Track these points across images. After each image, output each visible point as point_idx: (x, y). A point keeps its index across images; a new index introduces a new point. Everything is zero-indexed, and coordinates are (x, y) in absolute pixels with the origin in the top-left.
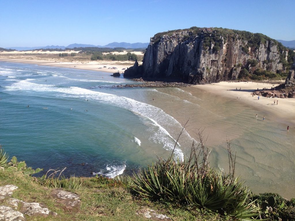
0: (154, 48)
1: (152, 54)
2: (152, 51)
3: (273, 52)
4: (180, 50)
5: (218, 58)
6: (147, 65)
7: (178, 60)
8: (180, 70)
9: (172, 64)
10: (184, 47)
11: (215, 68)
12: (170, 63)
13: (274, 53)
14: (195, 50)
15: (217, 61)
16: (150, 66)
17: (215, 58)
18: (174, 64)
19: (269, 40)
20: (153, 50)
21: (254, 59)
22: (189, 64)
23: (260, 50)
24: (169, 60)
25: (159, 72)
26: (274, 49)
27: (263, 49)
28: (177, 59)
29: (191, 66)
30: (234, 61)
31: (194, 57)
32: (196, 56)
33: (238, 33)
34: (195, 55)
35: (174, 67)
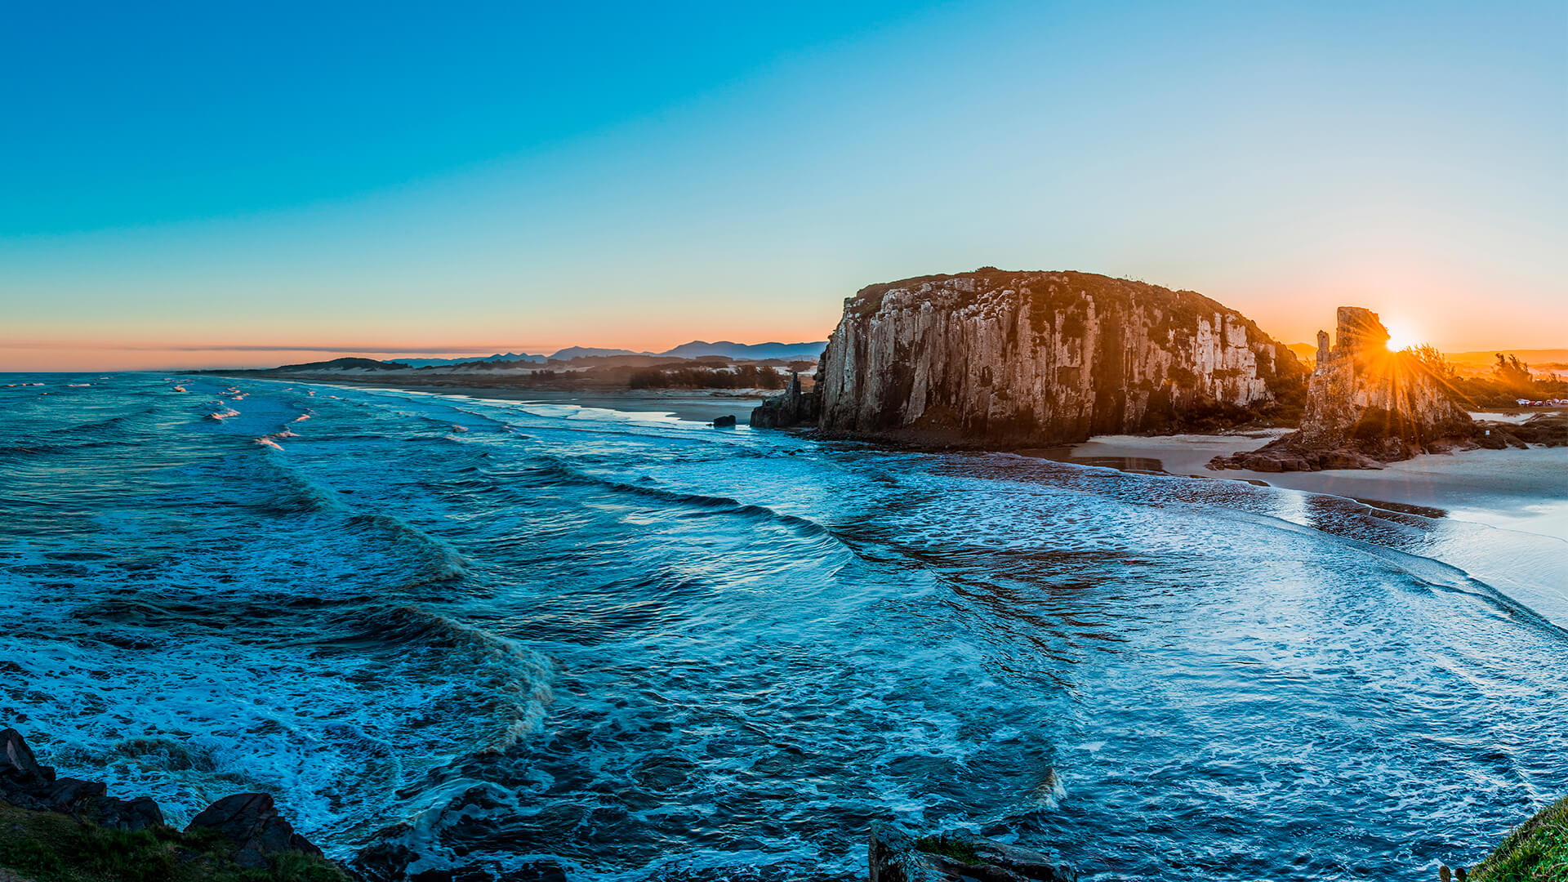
0: (860, 331)
1: (851, 350)
2: (851, 341)
3: (1237, 347)
4: (947, 337)
5: (1079, 362)
6: (833, 389)
7: (945, 371)
8: (953, 402)
9: (923, 384)
10: (962, 327)
11: (1073, 394)
12: (917, 379)
13: (1239, 350)
14: (1004, 335)
15: (1078, 369)
16: (846, 390)
17: (1072, 362)
18: (931, 382)
19: (1224, 312)
20: (857, 336)
21: (1185, 366)
22: (986, 380)
23: (1199, 341)
24: (915, 369)
25: (878, 410)
26: (1237, 337)
27: (1208, 335)
28: (940, 366)
29: (994, 388)
30: (1127, 372)
31: (1002, 356)
32: (1009, 355)
33: (1133, 288)
34: (1004, 350)
35: (929, 394)
